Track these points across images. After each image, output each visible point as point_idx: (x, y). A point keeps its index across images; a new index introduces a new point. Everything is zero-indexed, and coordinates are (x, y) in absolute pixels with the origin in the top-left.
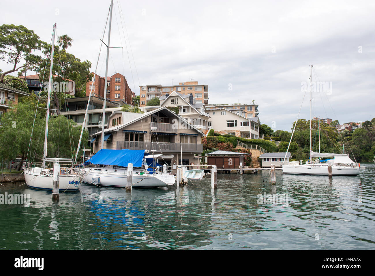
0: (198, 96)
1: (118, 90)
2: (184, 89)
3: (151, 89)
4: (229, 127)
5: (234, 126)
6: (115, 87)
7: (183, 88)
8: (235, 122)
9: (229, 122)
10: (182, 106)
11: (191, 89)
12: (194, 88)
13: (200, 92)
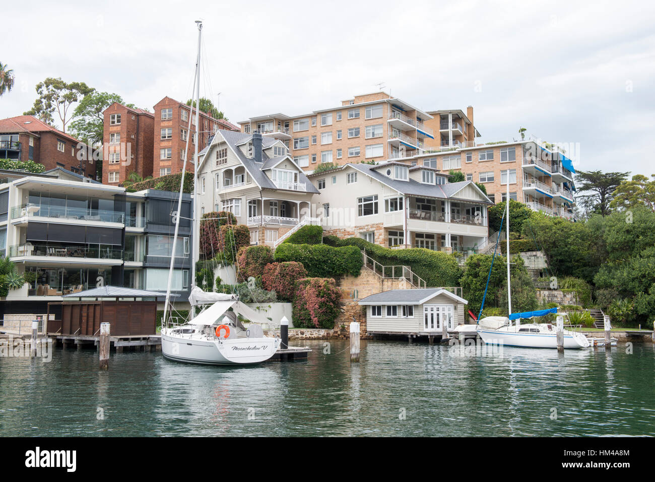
0: (373, 133)
1: (166, 138)
2: (340, 116)
3: (263, 126)
4: (363, 216)
5: (372, 214)
6: (162, 132)
7: (337, 115)
8: (373, 202)
9: (363, 203)
10: (233, 168)
11: (357, 115)
12: (363, 112)
13: (378, 120)
